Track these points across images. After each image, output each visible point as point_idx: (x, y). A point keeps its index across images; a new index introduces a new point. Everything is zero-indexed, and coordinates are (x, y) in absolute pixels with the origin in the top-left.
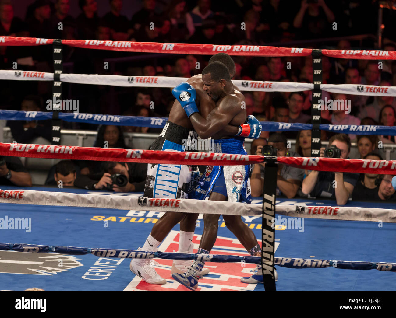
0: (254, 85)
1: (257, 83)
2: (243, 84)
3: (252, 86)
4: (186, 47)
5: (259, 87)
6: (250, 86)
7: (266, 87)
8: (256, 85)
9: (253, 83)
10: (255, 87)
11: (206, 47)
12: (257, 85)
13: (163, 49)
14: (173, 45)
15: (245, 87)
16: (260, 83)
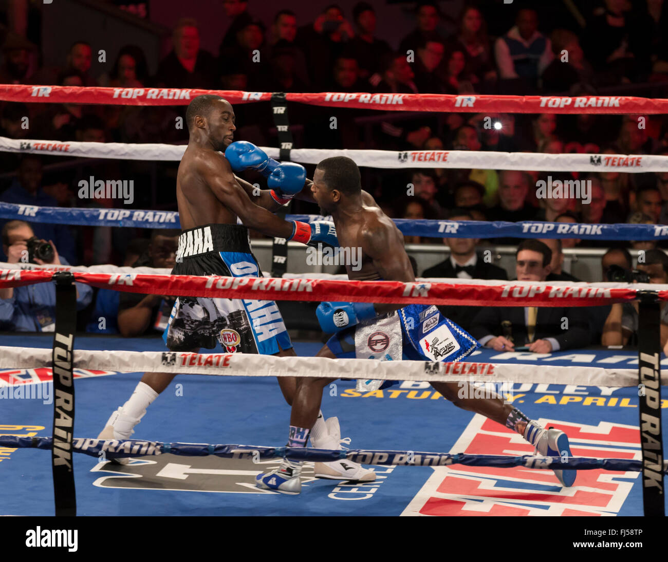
0: (610, 162)
1: (616, 158)
2: (592, 160)
3: (607, 164)
5: (619, 165)
6: (603, 163)
7: (632, 164)
8: (614, 161)
9: (609, 159)
10: (613, 165)
12: (617, 161)
15: (596, 165)
16: (620, 158)
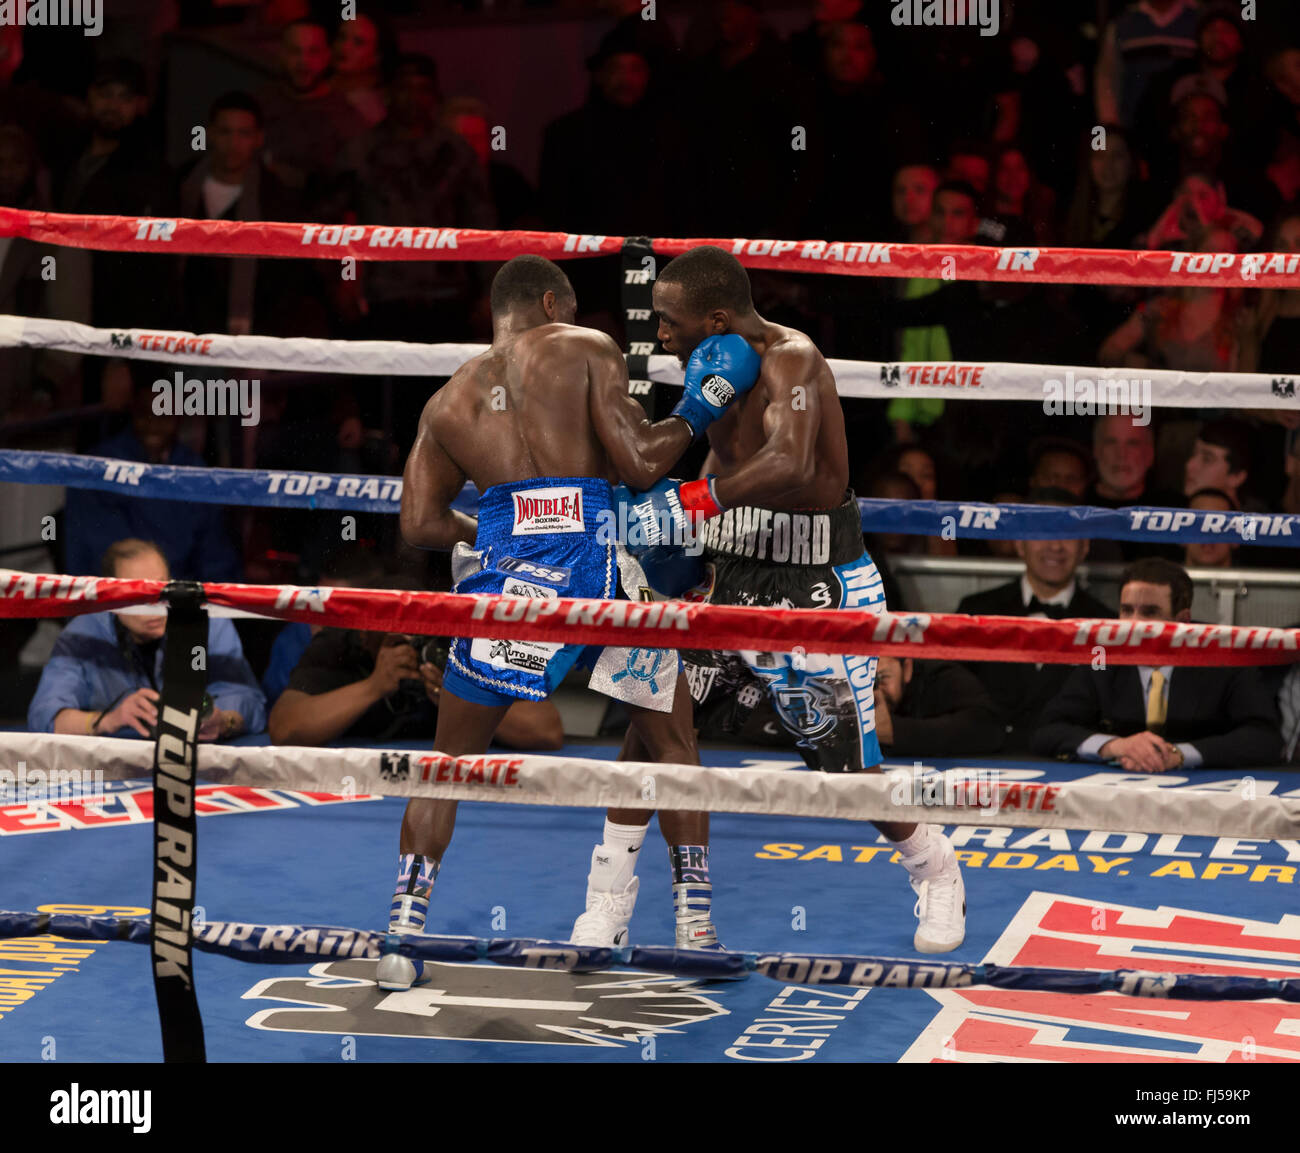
4: (1079, 260)
11: (1148, 260)
13: (1002, 266)
14: (1035, 252)
